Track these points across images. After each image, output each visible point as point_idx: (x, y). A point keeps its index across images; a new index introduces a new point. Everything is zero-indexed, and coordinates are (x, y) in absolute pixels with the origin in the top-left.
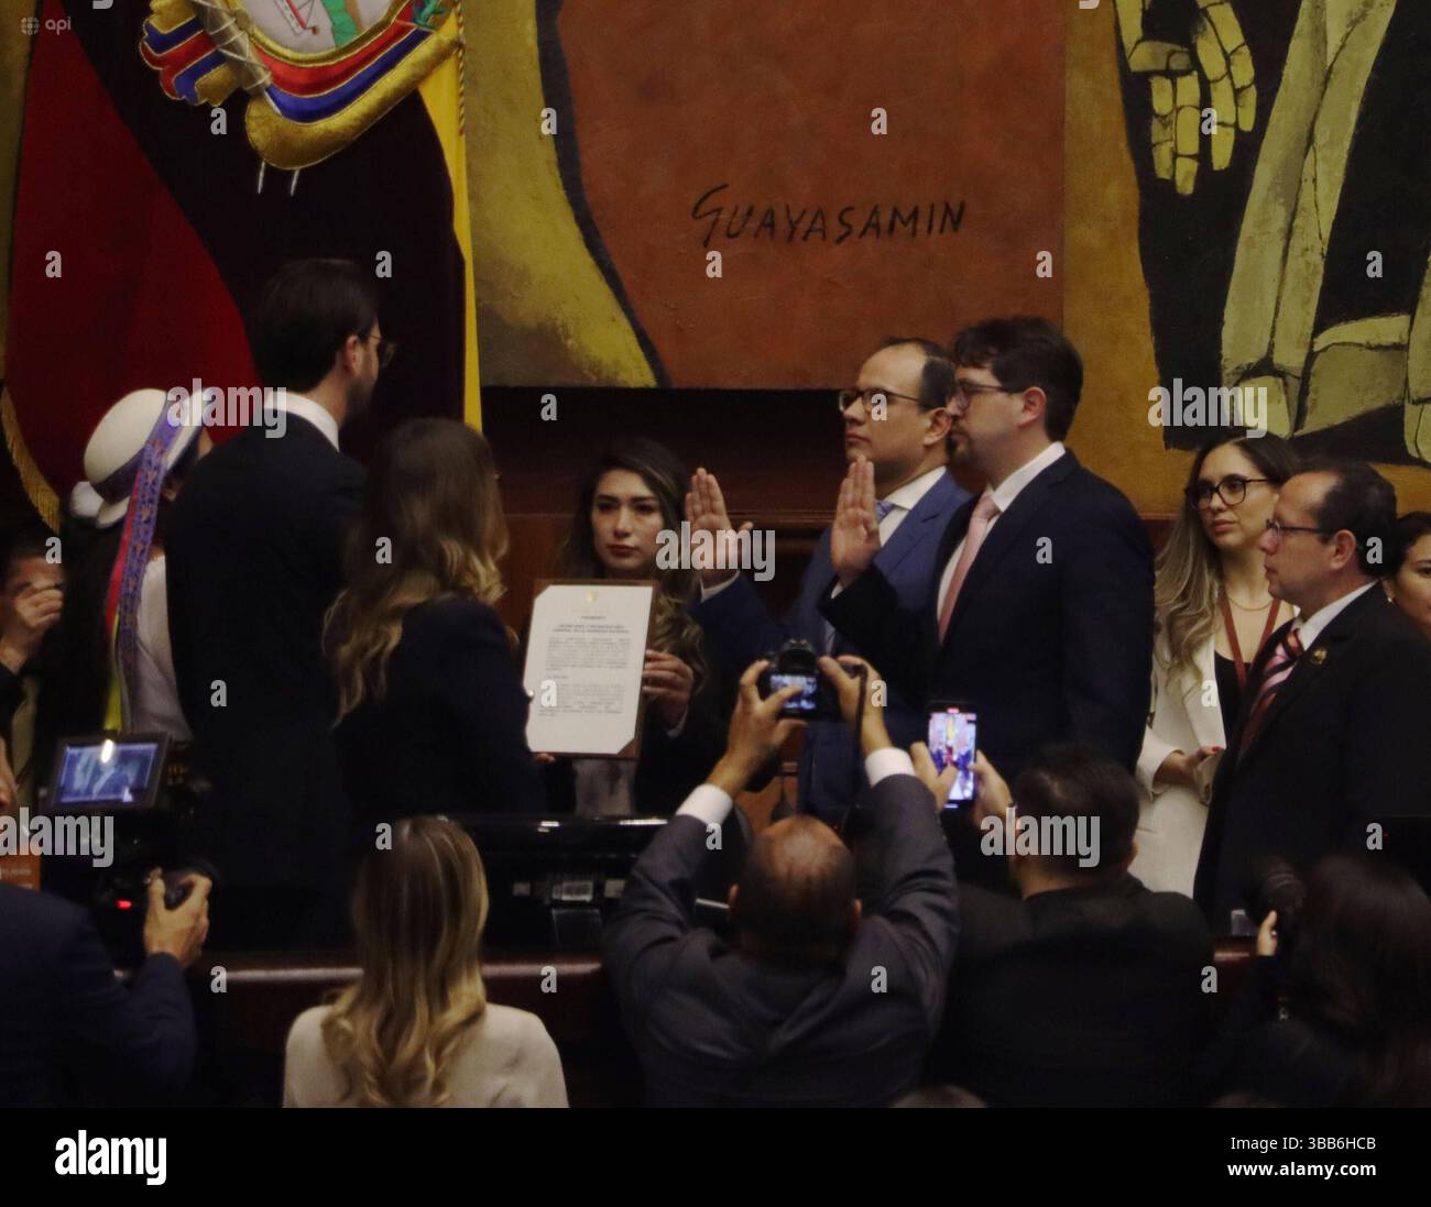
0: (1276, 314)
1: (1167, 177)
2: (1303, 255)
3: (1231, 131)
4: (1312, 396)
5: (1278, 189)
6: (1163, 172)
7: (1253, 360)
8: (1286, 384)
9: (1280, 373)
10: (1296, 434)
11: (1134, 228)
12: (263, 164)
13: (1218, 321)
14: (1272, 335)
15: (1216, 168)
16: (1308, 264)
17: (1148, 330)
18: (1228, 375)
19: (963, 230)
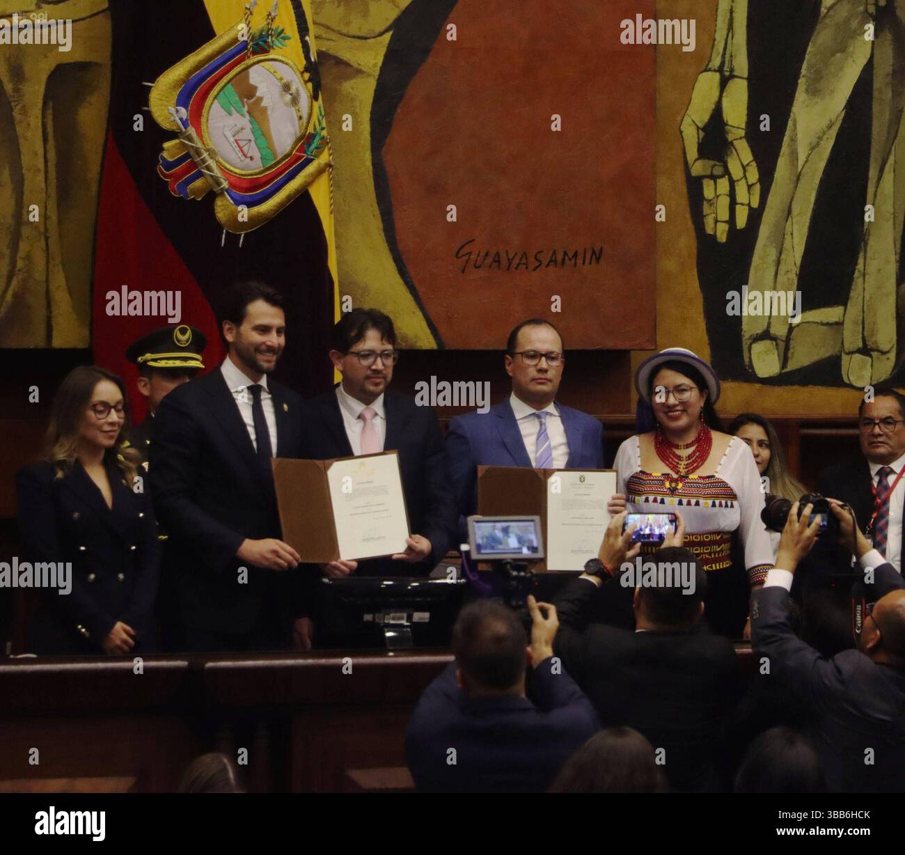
1: (712, 233)
2: (786, 274)
3: (747, 208)
4: (791, 351)
5: (772, 238)
6: (709, 231)
7: (759, 331)
8: (777, 345)
9: (774, 339)
10: (783, 371)
11: (694, 261)
14: (770, 318)
15: (738, 228)
16: (788, 279)
17: (702, 316)
18: (746, 342)
19: (602, 262)
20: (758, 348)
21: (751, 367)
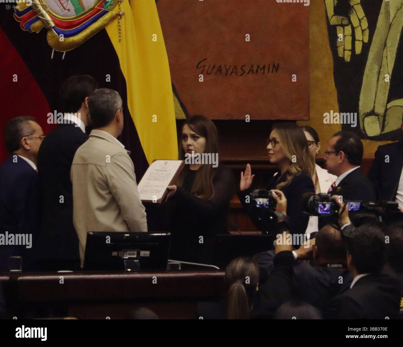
0: (375, 97)
1: (342, 56)
2: (383, 80)
3: (361, 43)
4: (386, 122)
5: (376, 59)
6: (341, 55)
7: (369, 111)
8: (379, 118)
9: (377, 115)
10: (382, 133)
11: (332, 72)
12: (53, 50)
13: (358, 100)
14: (375, 103)
15: (357, 54)
16: (385, 82)
17: (337, 102)
18: (361, 115)
19: (278, 72)
20: (367, 120)
21: (365, 131)
